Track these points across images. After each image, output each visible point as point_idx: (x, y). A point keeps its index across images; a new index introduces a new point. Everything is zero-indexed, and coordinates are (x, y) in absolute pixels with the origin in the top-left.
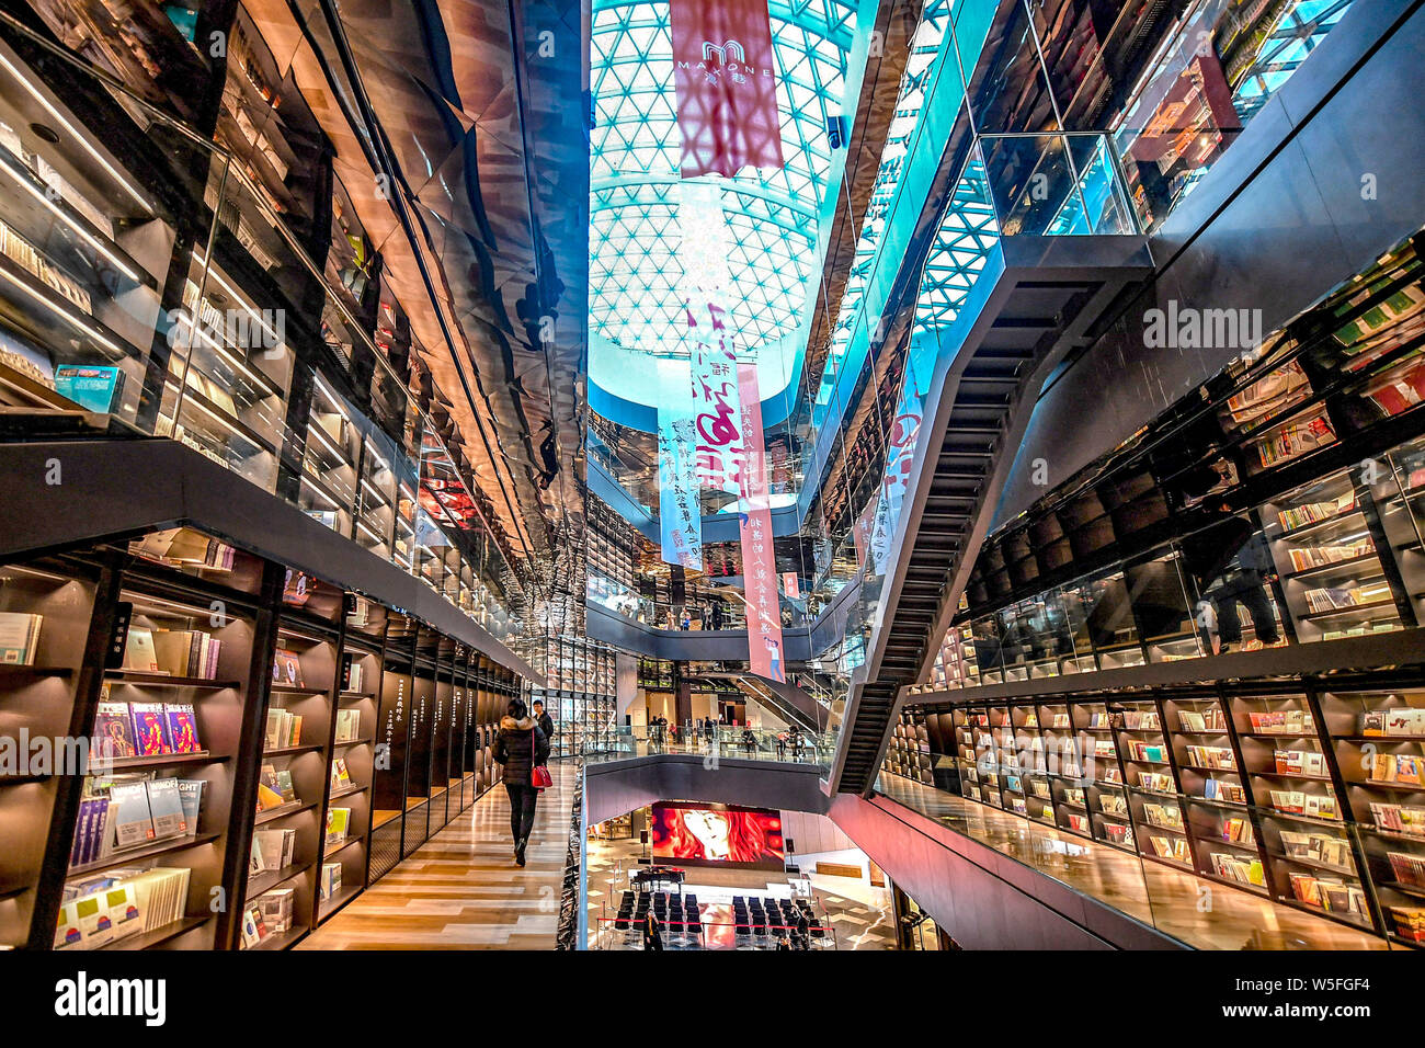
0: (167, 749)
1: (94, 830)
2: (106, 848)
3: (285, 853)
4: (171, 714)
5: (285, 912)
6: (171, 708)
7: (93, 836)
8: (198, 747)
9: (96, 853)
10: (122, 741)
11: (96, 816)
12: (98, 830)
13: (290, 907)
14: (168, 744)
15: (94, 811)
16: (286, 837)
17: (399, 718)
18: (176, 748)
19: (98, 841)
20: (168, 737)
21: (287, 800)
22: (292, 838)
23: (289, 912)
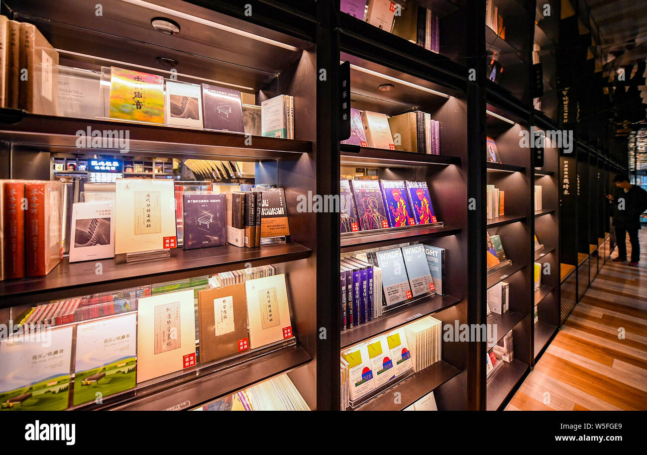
0: (412, 220)
1: (365, 294)
2: (378, 308)
3: (503, 303)
4: (411, 189)
5: (508, 347)
6: (411, 185)
7: (365, 300)
8: (434, 219)
9: (370, 314)
10: (378, 214)
11: (365, 282)
12: (369, 295)
13: (511, 344)
14: (412, 216)
15: (363, 278)
16: (503, 289)
17: (566, 192)
18: (419, 220)
19: (370, 304)
20: (411, 210)
21: (501, 260)
22: (507, 290)
23: (511, 348)
